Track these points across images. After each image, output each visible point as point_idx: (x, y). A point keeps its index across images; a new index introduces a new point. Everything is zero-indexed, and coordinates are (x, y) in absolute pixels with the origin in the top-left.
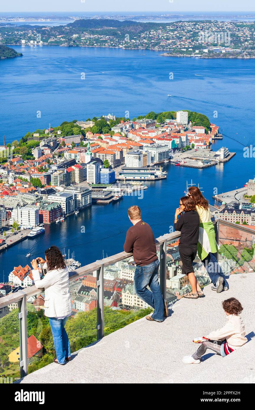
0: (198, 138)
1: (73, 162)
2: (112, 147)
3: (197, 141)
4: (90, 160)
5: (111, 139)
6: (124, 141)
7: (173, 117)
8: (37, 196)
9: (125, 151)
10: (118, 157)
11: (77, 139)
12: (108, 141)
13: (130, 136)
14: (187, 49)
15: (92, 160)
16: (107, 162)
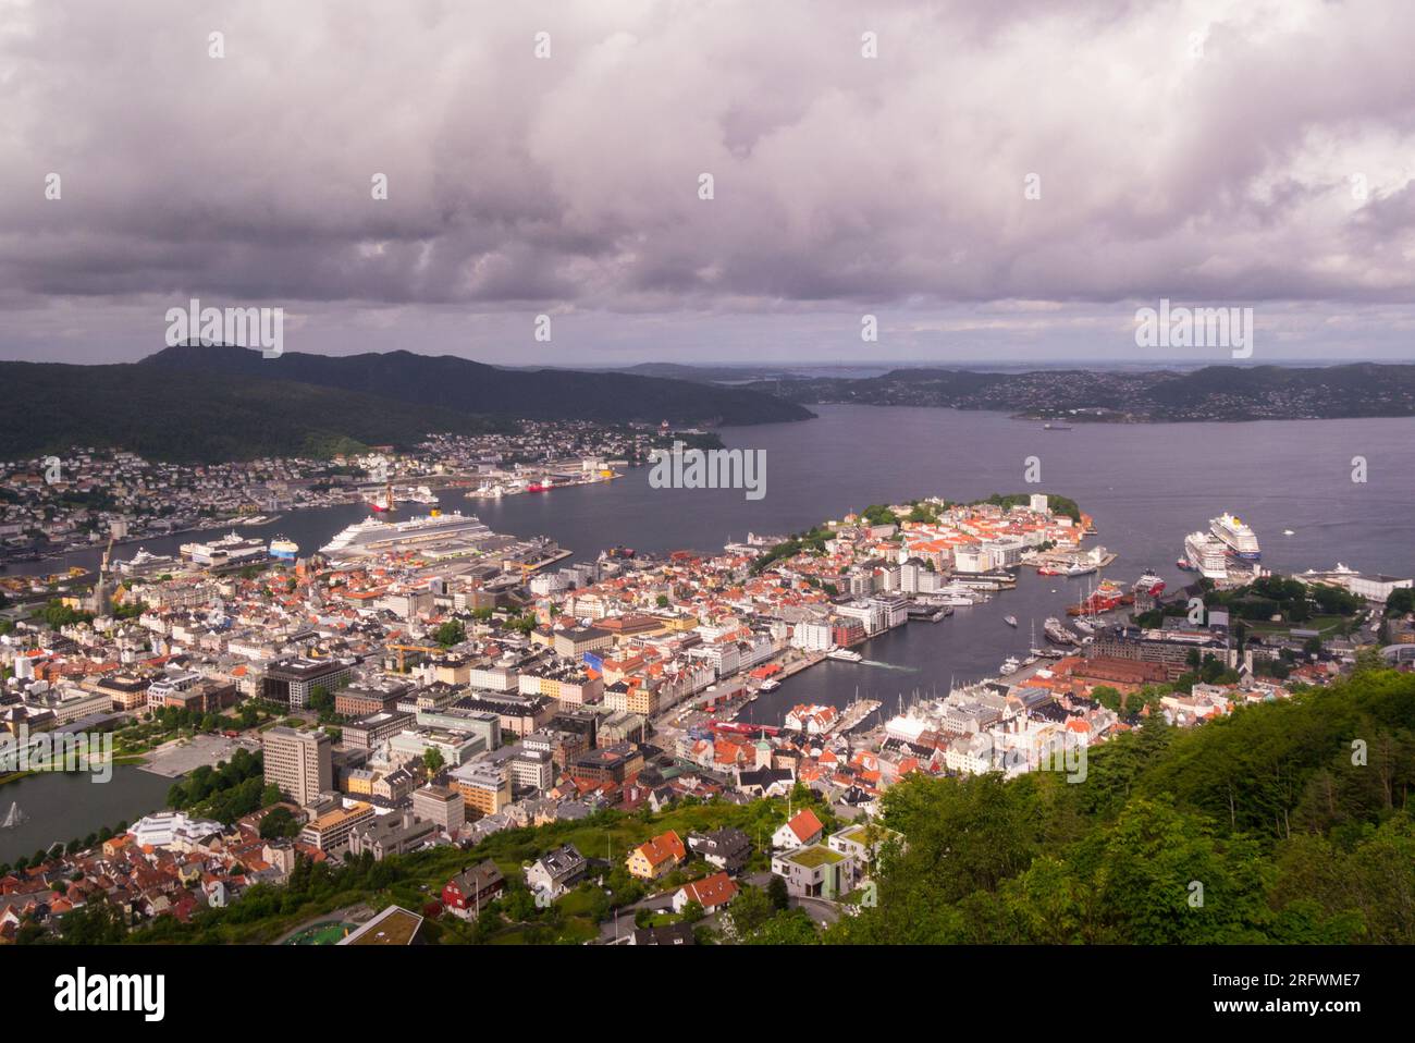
0: (1061, 533)
1: (882, 562)
2: (940, 542)
3: (1061, 537)
4: (906, 560)
5: (937, 532)
6: (955, 535)
7: (1027, 502)
8: (830, 607)
9: (956, 547)
10: (946, 556)
11: (888, 530)
12: (932, 533)
13: (964, 527)
14: (1047, 409)
15: (910, 559)
16: (930, 561)
